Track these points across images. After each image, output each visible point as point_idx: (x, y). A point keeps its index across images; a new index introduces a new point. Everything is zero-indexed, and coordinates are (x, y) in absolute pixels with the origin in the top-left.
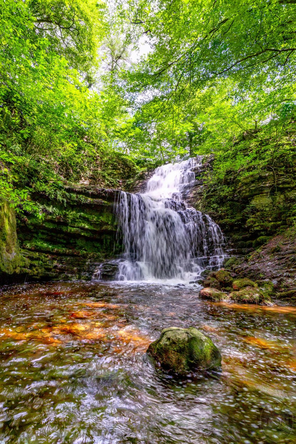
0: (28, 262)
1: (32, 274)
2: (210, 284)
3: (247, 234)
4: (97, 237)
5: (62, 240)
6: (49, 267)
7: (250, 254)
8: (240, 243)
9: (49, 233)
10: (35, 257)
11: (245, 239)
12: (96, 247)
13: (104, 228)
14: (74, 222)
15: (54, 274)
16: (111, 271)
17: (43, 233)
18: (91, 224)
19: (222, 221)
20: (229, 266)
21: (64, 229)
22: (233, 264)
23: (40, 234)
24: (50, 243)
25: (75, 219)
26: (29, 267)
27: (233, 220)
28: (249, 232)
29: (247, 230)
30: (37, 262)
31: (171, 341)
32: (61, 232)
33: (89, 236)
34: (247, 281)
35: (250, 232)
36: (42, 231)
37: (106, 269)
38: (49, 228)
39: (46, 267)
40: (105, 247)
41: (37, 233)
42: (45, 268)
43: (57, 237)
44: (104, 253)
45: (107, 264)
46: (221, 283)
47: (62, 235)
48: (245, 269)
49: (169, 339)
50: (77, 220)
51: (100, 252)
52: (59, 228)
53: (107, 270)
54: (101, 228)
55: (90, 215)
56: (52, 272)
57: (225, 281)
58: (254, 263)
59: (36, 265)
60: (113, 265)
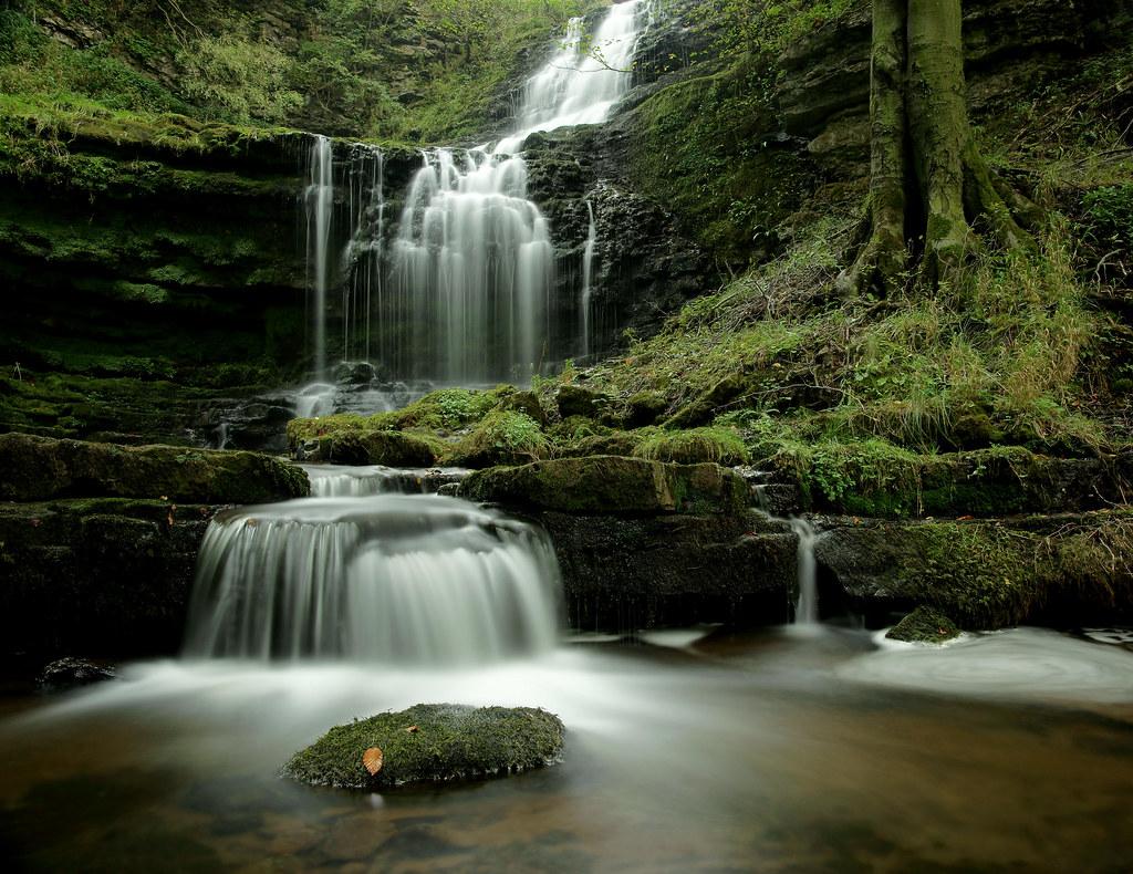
13: (253, 278)
18: (202, 269)
60: (270, 403)
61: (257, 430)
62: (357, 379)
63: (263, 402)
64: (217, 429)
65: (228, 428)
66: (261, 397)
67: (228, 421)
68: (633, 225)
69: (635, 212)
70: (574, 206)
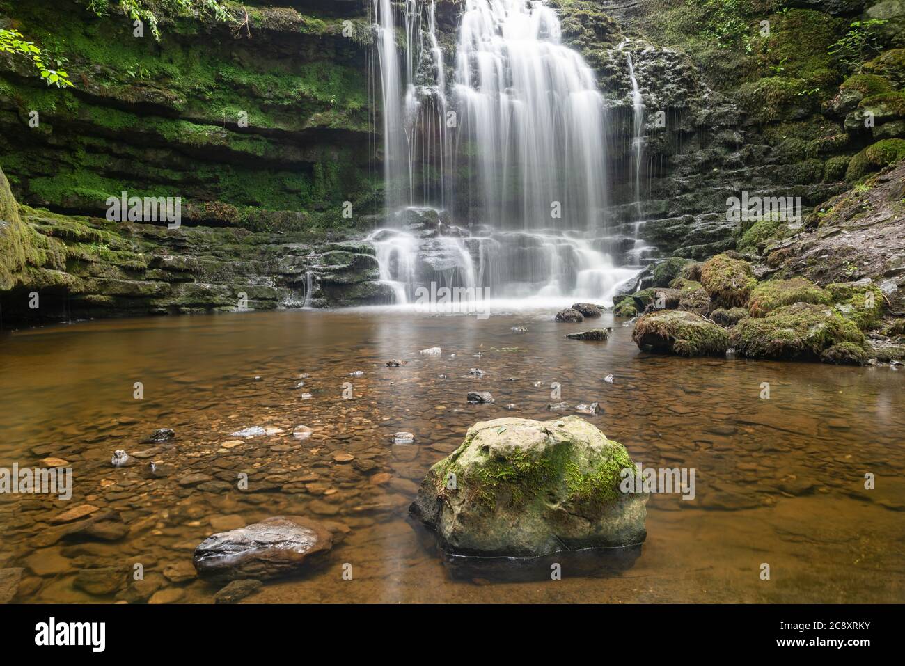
0: (59, 249)
1: (83, 289)
2: (678, 301)
3: (833, 133)
4: (294, 155)
5: (167, 173)
6: (136, 263)
7: (831, 201)
8: (802, 165)
9: (114, 147)
10: (79, 233)
11: (826, 151)
12: (290, 192)
13: (313, 121)
14: (198, 102)
15: (156, 286)
16: (350, 269)
17: (91, 149)
18: (265, 109)
19: (752, 85)
20: (752, 244)
21: (167, 130)
22: (767, 235)
23: (81, 154)
24: (125, 182)
25: (200, 91)
26: (64, 266)
27: (793, 83)
28: (842, 124)
29: (836, 117)
30: (91, 248)
31: (491, 454)
32: (156, 141)
33: (260, 154)
34: (800, 286)
35: (847, 124)
36: (86, 140)
37: (332, 263)
38: (109, 130)
39: (124, 263)
40: (323, 192)
41: (71, 151)
42: (125, 269)
43: (146, 162)
44: (321, 210)
45: (333, 248)
46: (715, 296)
47: (164, 154)
48: (802, 250)
49: (485, 449)
50: (209, 95)
51: (307, 209)
52: (145, 126)
53: (337, 267)
54: (302, 122)
55: (256, 72)
56: (148, 279)
57: (728, 288)
58: (836, 229)
59: (88, 257)
60: (354, 250)
61: (345, 279)
62: (428, 225)
63: (347, 249)
64: (302, 277)
65: (314, 278)
66: (343, 244)
67: (313, 269)
68: (674, 79)
69: (674, 66)
70: (615, 58)
